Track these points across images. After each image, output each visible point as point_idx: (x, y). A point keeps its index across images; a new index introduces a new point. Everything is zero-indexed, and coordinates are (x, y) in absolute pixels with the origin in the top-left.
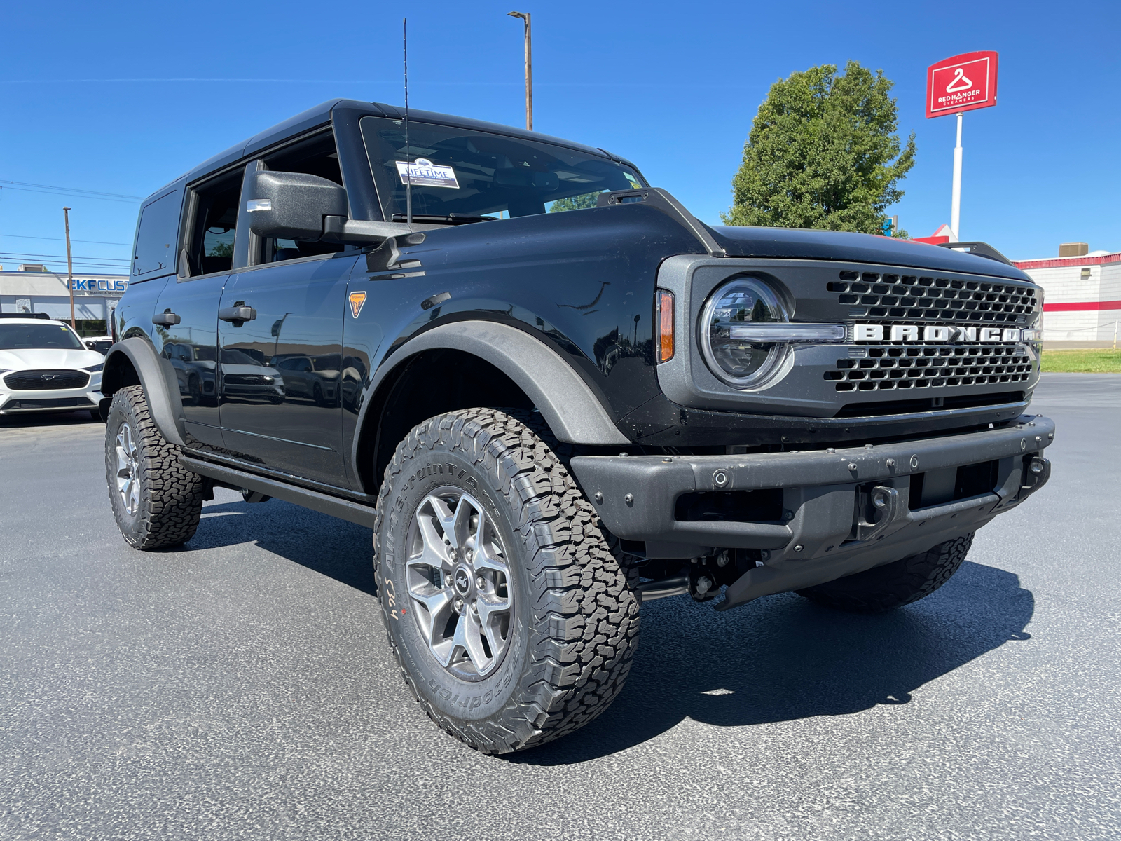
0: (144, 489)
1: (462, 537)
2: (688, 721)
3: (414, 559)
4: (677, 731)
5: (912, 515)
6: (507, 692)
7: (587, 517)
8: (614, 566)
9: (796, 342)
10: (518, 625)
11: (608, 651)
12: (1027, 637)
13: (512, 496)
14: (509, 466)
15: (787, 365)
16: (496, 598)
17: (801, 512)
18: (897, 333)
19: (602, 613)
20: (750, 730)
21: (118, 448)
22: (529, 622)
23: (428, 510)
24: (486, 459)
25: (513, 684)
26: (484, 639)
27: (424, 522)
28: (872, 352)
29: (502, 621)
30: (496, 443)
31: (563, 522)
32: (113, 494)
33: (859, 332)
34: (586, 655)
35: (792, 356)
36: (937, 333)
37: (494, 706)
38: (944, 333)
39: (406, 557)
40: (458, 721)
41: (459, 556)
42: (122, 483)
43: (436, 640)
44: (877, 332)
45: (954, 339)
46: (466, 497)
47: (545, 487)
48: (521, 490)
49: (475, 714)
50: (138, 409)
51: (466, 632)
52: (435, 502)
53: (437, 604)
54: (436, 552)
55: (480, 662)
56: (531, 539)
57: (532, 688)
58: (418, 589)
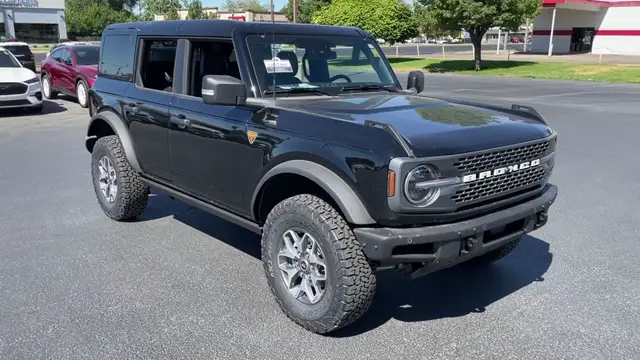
0: (119, 192)
1: (304, 248)
2: (392, 319)
3: (281, 253)
4: (388, 323)
5: (484, 245)
6: (324, 311)
7: (357, 247)
8: (367, 266)
9: (441, 187)
10: (329, 287)
11: (364, 297)
12: (542, 280)
13: (328, 239)
14: (327, 227)
15: (436, 196)
16: (319, 274)
17: (440, 250)
18: (482, 176)
19: (363, 284)
20: (417, 324)
21: (100, 168)
22: (334, 287)
23: (289, 235)
24: (317, 222)
25: (327, 309)
26: (313, 288)
27: (287, 240)
28: (471, 185)
29: (322, 284)
30: (321, 216)
31: (348, 250)
32: (97, 190)
33: (466, 179)
34: (356, 300)
35: (439, 192)
36: (500, 171)
37: (318, 316)
38: (503, 171)
39: (277, 252)
40: (302, 320)
41: (303, 255)
42: (103, 186)
43: (291, 287)
44: (473, 177)
45: (507, 173)
46: (307, 234)
47: (341, 236)
48: (332, 237)
49: (310, 317)
50: (115, 151)
51: (305, 286)
52: (292, 233)
53: (292, 273)
54: (291, 252)
55: (311, 297)
56: (336, 257)
57: (335, 311)
58: (283, 266)
